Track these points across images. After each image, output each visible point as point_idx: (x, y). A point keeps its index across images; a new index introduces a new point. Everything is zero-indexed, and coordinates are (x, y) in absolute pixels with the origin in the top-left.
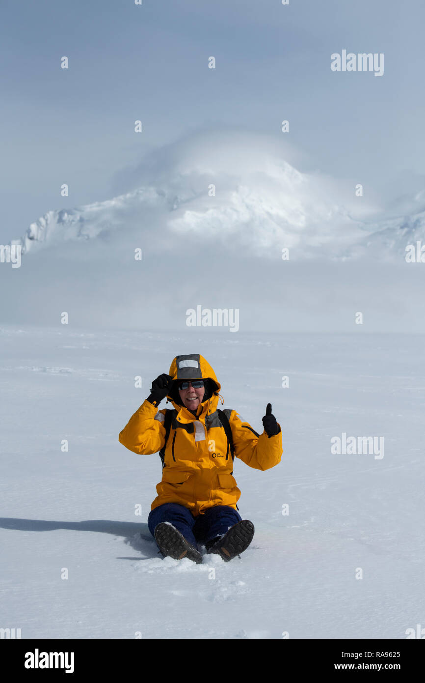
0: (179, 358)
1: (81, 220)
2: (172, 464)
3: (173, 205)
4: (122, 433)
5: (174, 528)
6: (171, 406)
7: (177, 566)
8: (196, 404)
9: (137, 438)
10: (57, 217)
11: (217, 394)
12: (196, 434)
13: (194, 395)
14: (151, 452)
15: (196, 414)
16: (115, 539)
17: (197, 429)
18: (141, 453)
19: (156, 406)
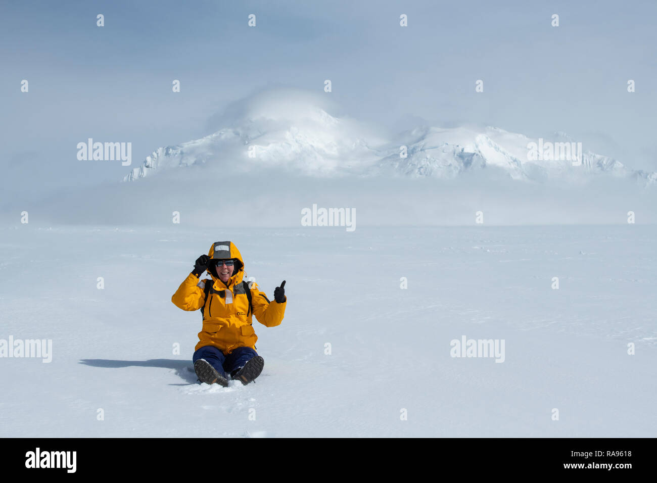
0: (216, 244)
1: (182, 153)
2: (208, 318)
3: (246, 141)
4: (174, 296)
5: (208, 363)
6: (210, 277)
7: (209, 389)
8: (227, 277)
9: (184, 300)
10: (165, 152)
11: (241, 270)
12: (227, 298)
13: (227, 270)
14: (194, 310)
15: (227, 284)
16: (169, 372)
17: (227, 295)
18: (187, 310)
19: (198, 277)
